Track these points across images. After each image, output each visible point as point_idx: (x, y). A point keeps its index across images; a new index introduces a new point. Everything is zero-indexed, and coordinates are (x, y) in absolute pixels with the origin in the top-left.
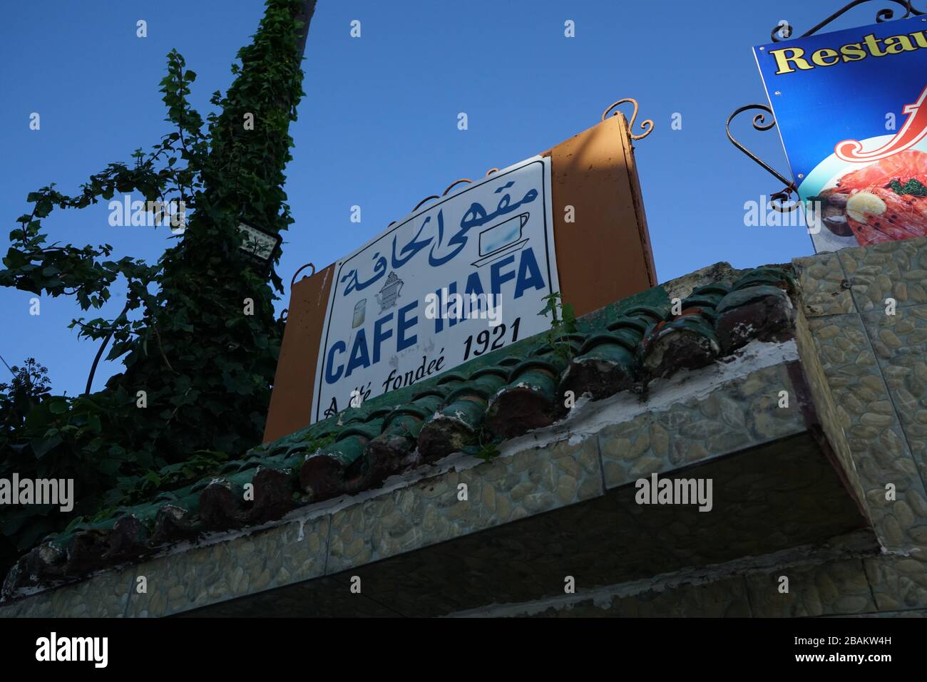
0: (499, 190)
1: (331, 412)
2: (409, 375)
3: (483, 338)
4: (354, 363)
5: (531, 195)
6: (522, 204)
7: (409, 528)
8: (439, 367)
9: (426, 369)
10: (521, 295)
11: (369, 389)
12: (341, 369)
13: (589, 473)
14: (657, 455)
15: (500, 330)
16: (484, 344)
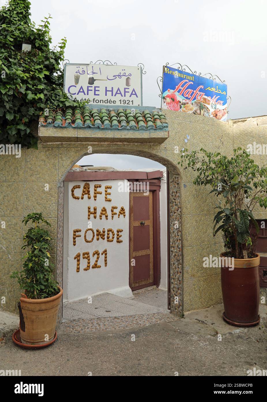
13: (148, 135)
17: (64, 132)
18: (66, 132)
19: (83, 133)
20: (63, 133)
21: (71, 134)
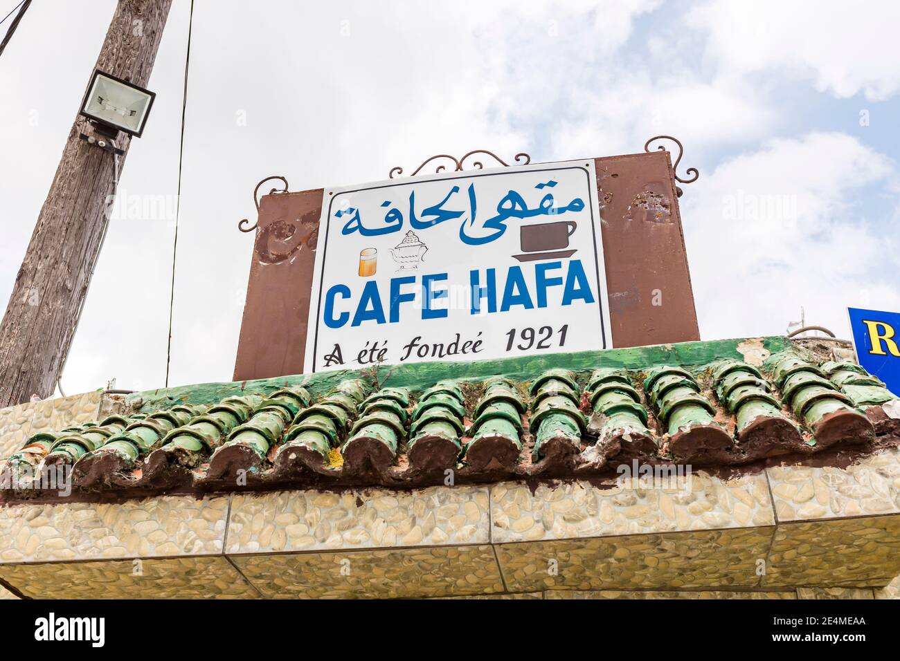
0: (540, 186)
1: (333, 358)
2: (438, 348)
3: (528, 334)
4: (361, 316)
5: (577, 204)
6: (567, 211)
7: (584, 517)
8: (477, 349)
9: (460, 347)
10: (569, 303)
11: (384, 347)
12: (345, 316)
13: (762, 505)
14: (822, 504)
15: (546, 332)
16: (529, 340)
17: (138, 527)
18: (154, 525)
19: (267, 522)
20: (133, 532)
21: (185, 537)
